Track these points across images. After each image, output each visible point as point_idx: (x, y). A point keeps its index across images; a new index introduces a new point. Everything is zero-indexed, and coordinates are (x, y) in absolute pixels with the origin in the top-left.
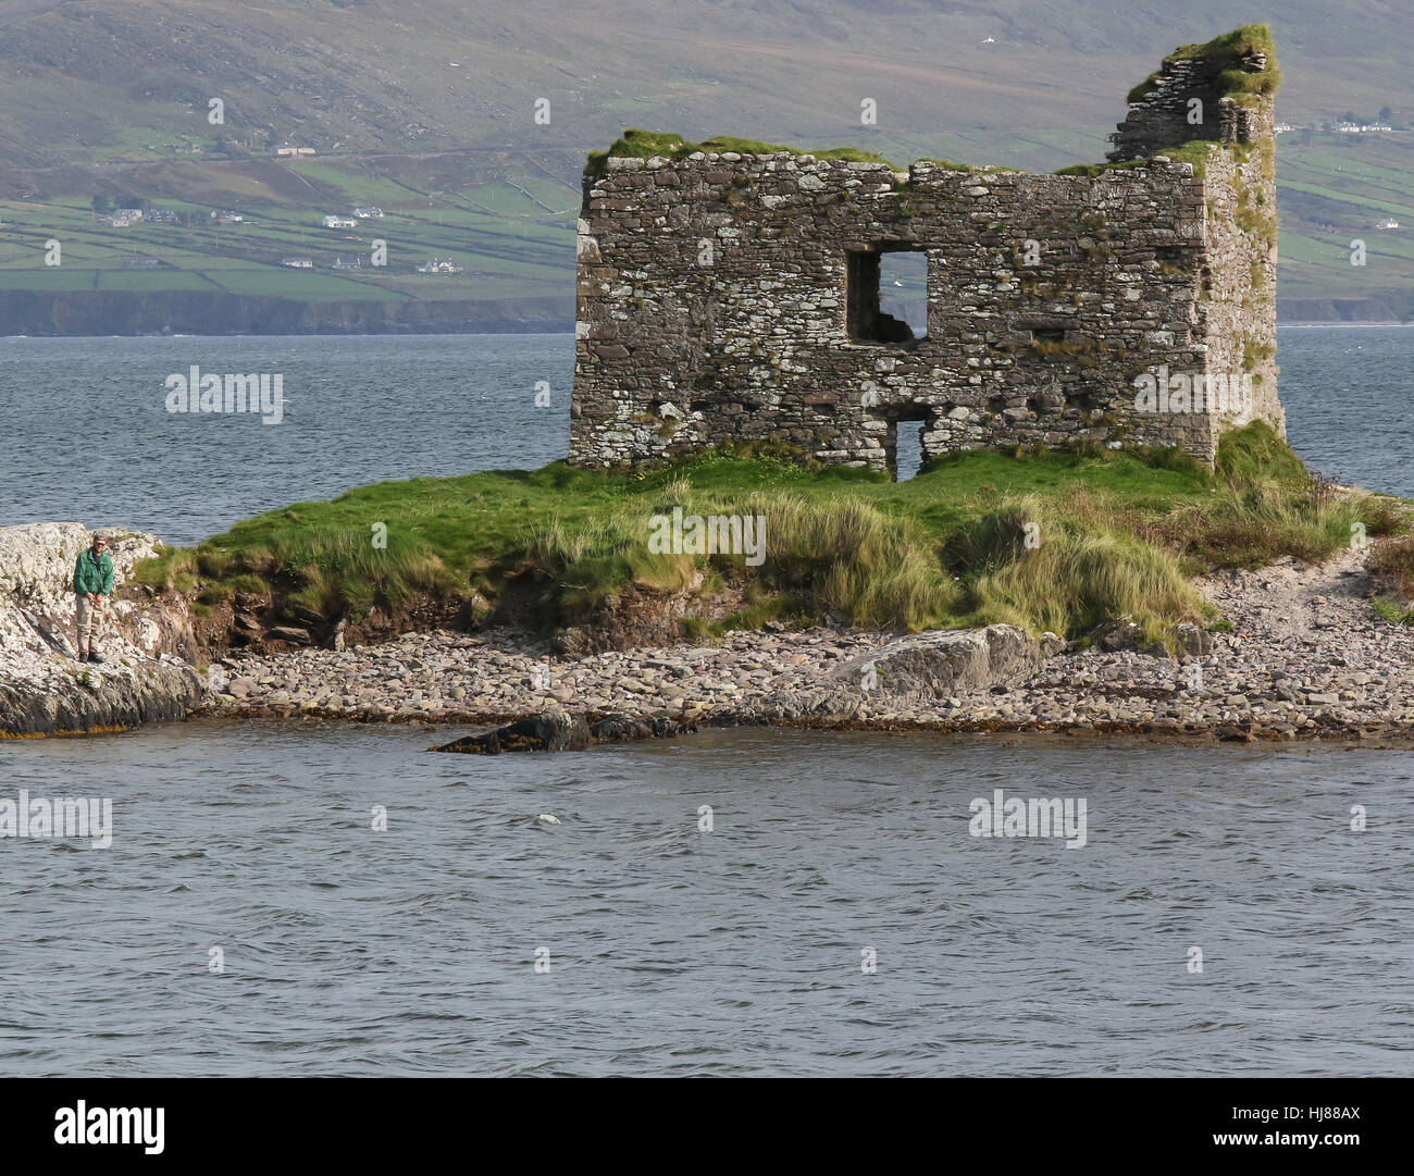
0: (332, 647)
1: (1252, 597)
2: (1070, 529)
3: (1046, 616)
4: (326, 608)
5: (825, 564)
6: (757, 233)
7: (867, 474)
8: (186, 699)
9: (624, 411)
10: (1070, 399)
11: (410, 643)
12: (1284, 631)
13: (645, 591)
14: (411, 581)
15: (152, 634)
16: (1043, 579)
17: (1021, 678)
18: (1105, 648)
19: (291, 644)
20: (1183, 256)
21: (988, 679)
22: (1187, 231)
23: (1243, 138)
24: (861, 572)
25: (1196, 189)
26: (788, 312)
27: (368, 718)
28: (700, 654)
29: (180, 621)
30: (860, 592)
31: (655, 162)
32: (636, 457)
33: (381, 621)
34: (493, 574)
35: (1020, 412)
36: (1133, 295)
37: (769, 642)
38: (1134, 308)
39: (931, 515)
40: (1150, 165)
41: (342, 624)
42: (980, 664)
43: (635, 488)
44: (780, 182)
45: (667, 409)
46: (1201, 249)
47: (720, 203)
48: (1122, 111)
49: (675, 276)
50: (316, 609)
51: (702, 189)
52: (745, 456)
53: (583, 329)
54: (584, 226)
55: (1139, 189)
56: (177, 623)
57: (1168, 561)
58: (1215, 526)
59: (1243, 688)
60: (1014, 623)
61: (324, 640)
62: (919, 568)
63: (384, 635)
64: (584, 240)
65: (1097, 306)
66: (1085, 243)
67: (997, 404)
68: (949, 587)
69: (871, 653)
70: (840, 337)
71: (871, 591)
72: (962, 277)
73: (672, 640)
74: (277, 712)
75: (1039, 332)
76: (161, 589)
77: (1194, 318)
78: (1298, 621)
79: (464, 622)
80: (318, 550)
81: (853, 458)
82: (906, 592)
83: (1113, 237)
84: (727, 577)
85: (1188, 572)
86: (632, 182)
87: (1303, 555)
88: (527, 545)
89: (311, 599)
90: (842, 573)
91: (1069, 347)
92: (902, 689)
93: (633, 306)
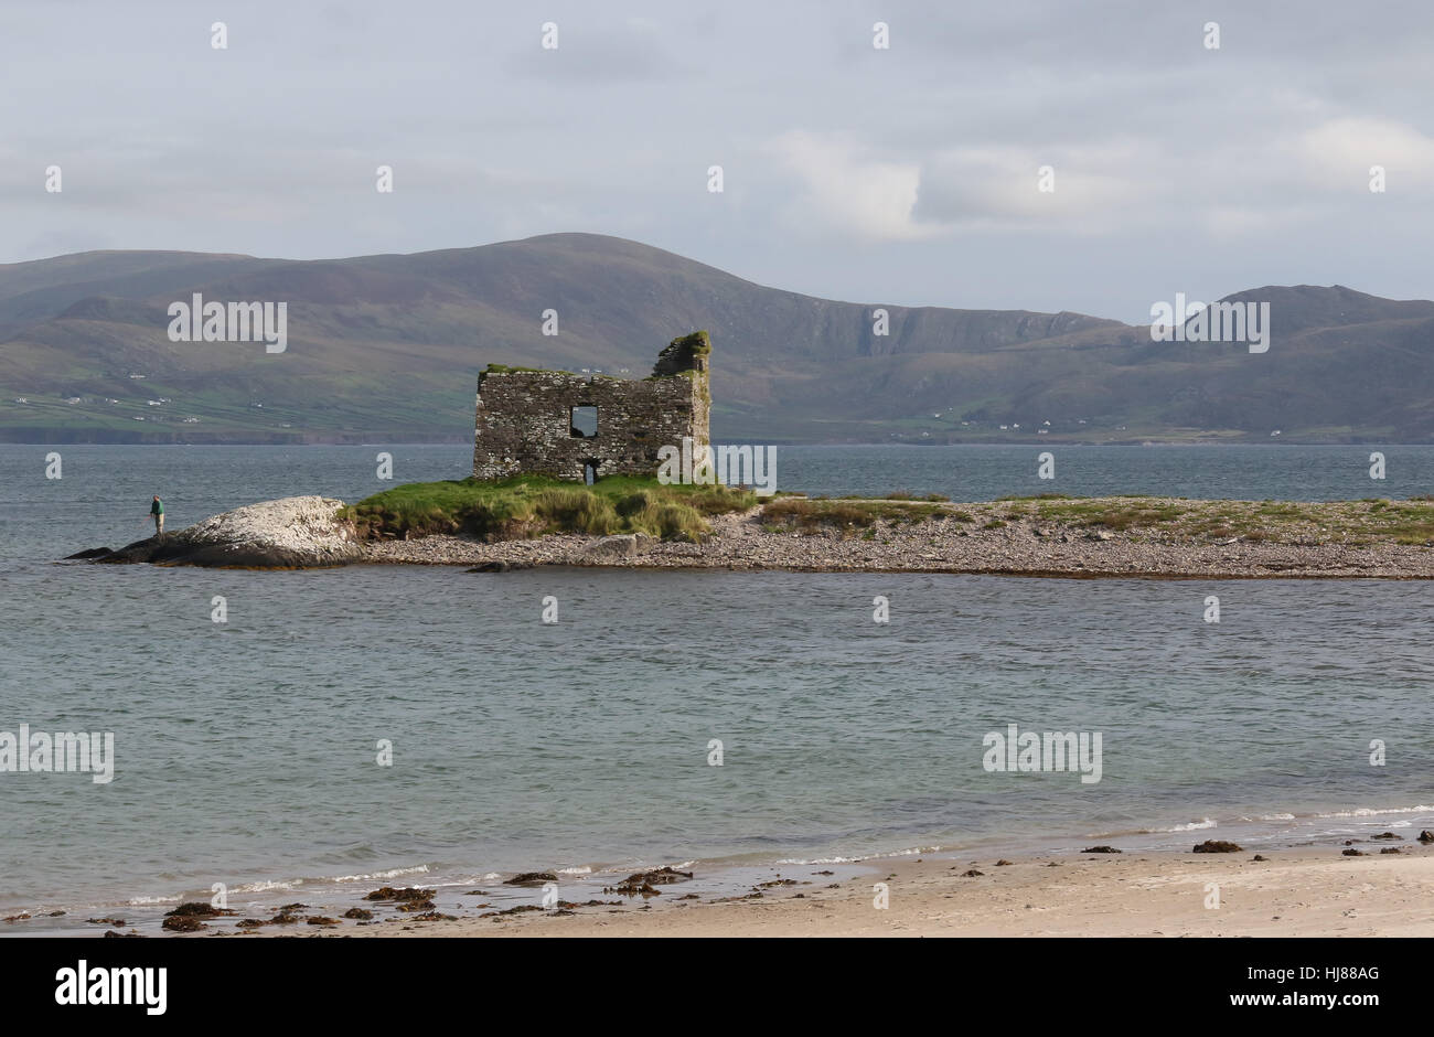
0: (404, 540)
1: (723, 524)
2: (660, 500)
3: (654, 530)
4: (402, 526)
5: (575, 512)
6: (539, 399)
7: (576, 482)
8: (358, 556)
9: (492, 460)
10: (647, 457)
11: (432, 538)
12: (735, 536)
13: (515, 521)
14: (431, 517)
15: (344, 534)
16: (652, 518)
17: (647, 551)
18: (675, 541)
19: (390, 539)
20: (686, 409)
21: (636, 551)
22: (687, 400)
23: (701, 369)
24: (589, 516)
25: (690, 386)
26: (549, 427)
27: (425, 563)
28: (535, 542)
29: (352, 530)
30: (588, 522)
31: (504, 375)
32: (497, 476)
33: (421, 531)
34: (460, 515)
35: (630, 461)
36: (669, 422)
37: (558, 538)
38: (669, 426)
39: (611, 496)
40: (675, 378)
41: (408, 532)
42: (634, 545)
43: (497, 487)
44: (547, 382)
45: (507, 460)
46: (692, 406)
47: (526, 389)
48: (657, 360)
49: (510, 414)
50: (398, 526)
51: (520, 384)
52: (535, 476)
53: (478, 432)
54: (478, 396)
55: (671, 386)
56: (352, 531)
57: (695, 511)
58: (708, 500)
59: (725, 554)
60: (644, 532)
61: (402, 538)
62: (609, 514)
63: (422, 536)
64: (479, 401)
65: (656, 425)
66: (652, 404)
67: (622, 459)
68: (620, 520)
69: (594, 541)
70: (567, 435)
71: (592, 522)
72: (610, 415)
73: (524, 538)
74: (391, 561)
75: (636, 434)
76: (346, 519)
77: (689, 430)
78: (739, 532)
79: (450, 531)
80: (398, 506)
81: (572, 477)
82: (605, 522)
83: (662, 402)
84: (542, 516)
85: (702, 516)
86: (496, 381)
87: (739, 510)
88: (472, 505)
89: (397, 523)
90: (582, 516)
91: (646, 439)
92: (608, 554)
93: (495, 424)
